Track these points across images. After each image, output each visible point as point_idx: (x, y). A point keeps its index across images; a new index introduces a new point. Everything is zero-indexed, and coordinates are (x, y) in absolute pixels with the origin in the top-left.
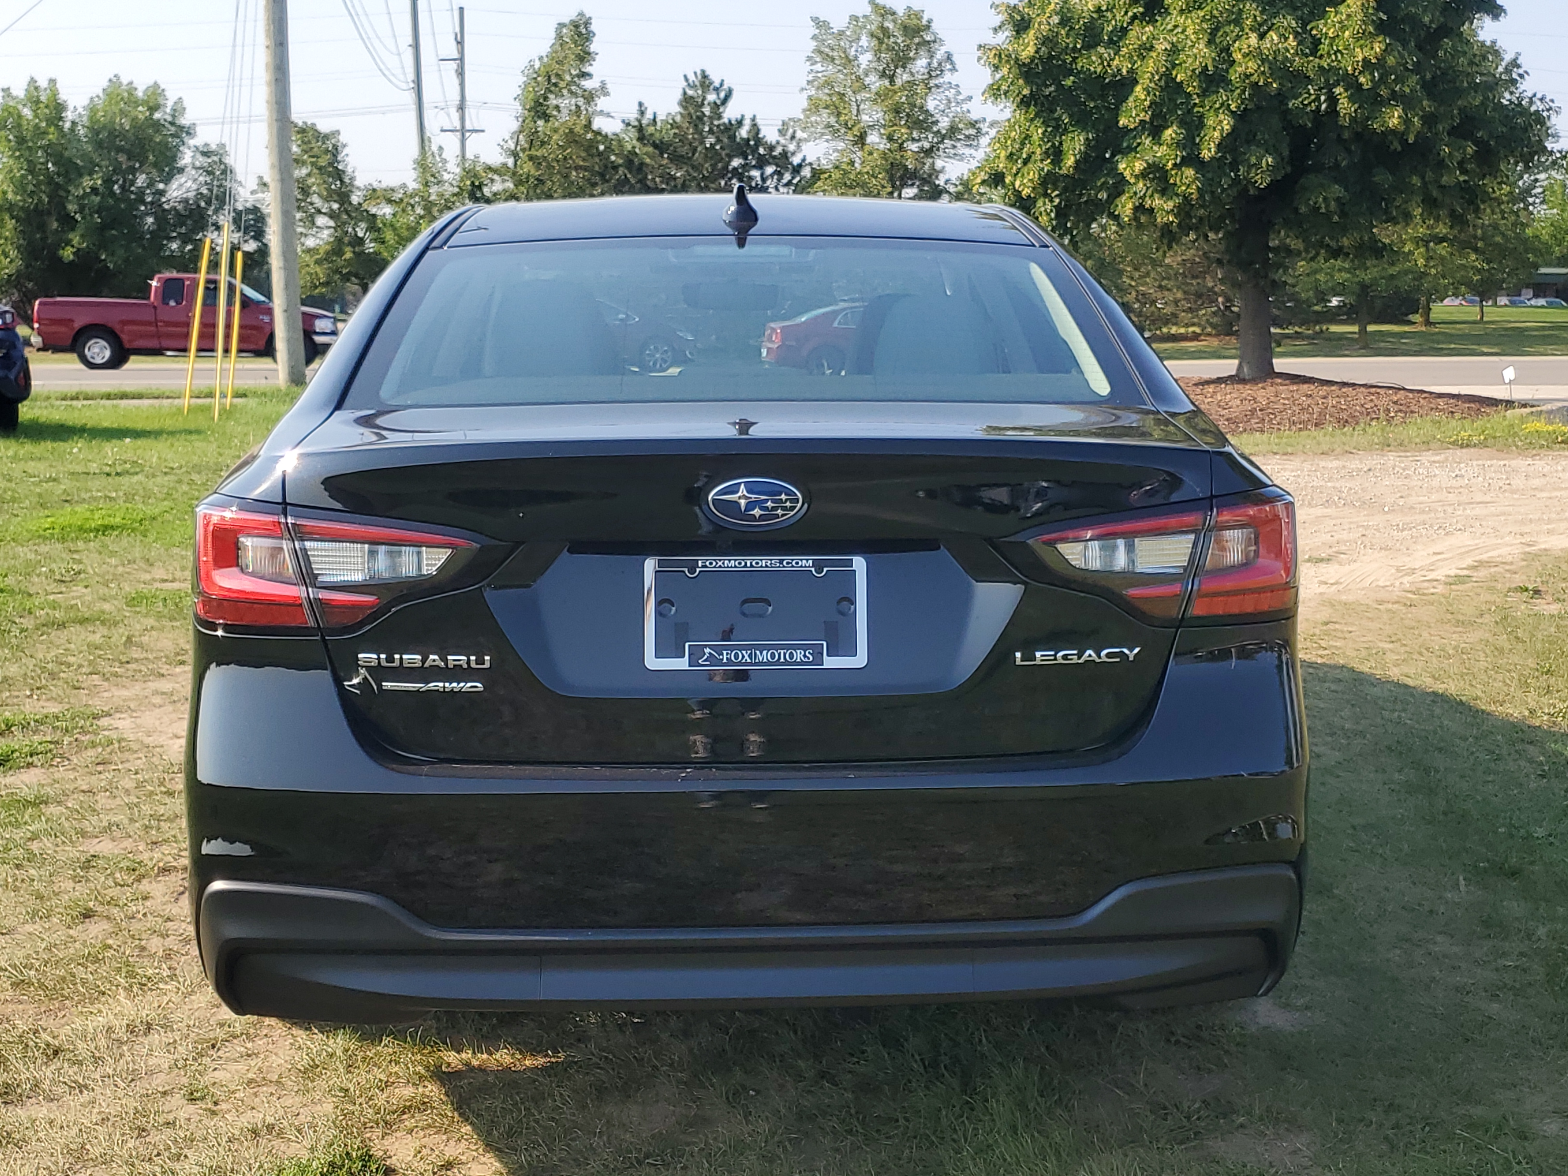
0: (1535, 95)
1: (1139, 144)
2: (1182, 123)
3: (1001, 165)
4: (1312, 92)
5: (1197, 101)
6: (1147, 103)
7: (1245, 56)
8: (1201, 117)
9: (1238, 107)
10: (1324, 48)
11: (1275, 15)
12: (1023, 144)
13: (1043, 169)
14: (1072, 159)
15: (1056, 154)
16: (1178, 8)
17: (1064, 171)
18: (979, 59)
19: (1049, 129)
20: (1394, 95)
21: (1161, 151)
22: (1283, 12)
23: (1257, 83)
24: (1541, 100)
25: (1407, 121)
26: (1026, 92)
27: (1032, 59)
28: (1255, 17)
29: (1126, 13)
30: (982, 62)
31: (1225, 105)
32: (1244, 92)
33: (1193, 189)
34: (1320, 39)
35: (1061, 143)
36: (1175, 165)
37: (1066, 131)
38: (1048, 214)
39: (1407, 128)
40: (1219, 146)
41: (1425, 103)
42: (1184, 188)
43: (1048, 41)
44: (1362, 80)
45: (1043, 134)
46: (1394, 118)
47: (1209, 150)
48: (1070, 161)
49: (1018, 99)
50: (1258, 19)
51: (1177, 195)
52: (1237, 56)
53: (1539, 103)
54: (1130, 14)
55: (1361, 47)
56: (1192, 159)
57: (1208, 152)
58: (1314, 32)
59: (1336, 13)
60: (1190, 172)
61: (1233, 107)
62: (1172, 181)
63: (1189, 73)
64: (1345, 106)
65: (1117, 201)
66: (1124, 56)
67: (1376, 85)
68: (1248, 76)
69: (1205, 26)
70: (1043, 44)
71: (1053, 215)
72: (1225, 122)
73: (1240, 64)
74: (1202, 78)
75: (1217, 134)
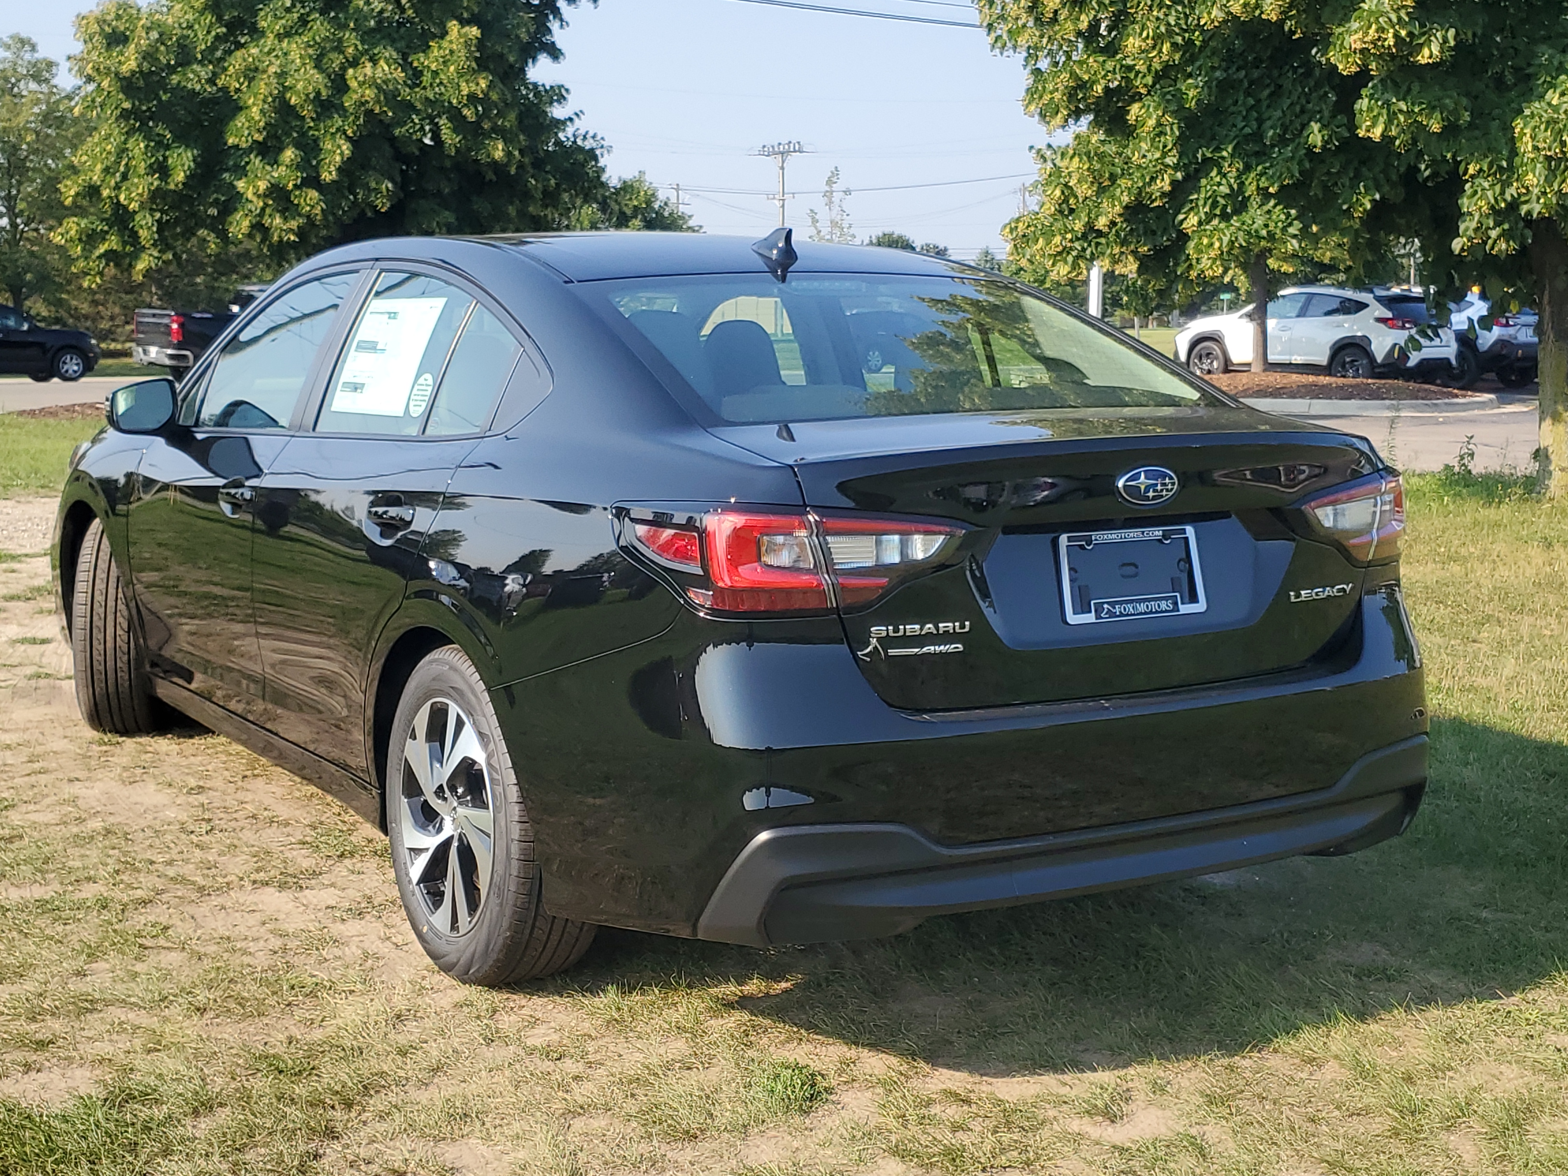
0: (587, 133)
1: (247, 163)
2: (298, 146)
3: (95, 178)
4: (417, 121)
5: (312, 124)
6: (262, 124)
7: (361, 84)
8: (316, 140)
9: (354, 133)
10: (427, 78)
11: (374, 45)
12: (119, 157)
13: (152, 184)
14: (182, 174)
15: (162, 169)
16: (275, 32)
17: (172, 186)
18: (70, 70)
19: (152, 144)
20: (495, 129)
21: (279, 173)
22: (384, 42)
23: (372, 110)
24: (594, 137)
25: (509, 154)
26: (127, 105)
27: (133, 73)
28: (356, 46)
29: (209, 32)
30: (74, 72)
31: (341, 131)
32: (357, 118)
33: (318, 210)
34: (421, 72)
35: (165, 158)
36: (295, 185)
37: (168, 147)
38: (149, 228)
39: (509, 161)
40: (339, 170)
41: (522, 137)
42: (308, 208)
43: (148, 56)
44: (465, 112)
45: (147, 147)
46: (498, 151)
47: (330, 173)
48: (180, 177)
49: (119, 111)
50: (360, 48)
51: (300, 215)
52: (354, 84)
53: (591, 141)
54: (213, 33)
55: (467, 82)
56: (312, 181)
57: (328, 175)
58: (415, 64)
59: (440, 48)
60: (313, 194)
61: (350, 133)
62: (296, 202)
63: (304, 97)
64: (448, 135)
65: (230, 219)
66: (230, 76)
67: (480, 118)
68: (363, 104)
69: (311, 51)
70: (144, 58)
71: (155, 229)
72: (344, 147)
73: (356, 92)
74: (317, 103)
75: (338, 158)
